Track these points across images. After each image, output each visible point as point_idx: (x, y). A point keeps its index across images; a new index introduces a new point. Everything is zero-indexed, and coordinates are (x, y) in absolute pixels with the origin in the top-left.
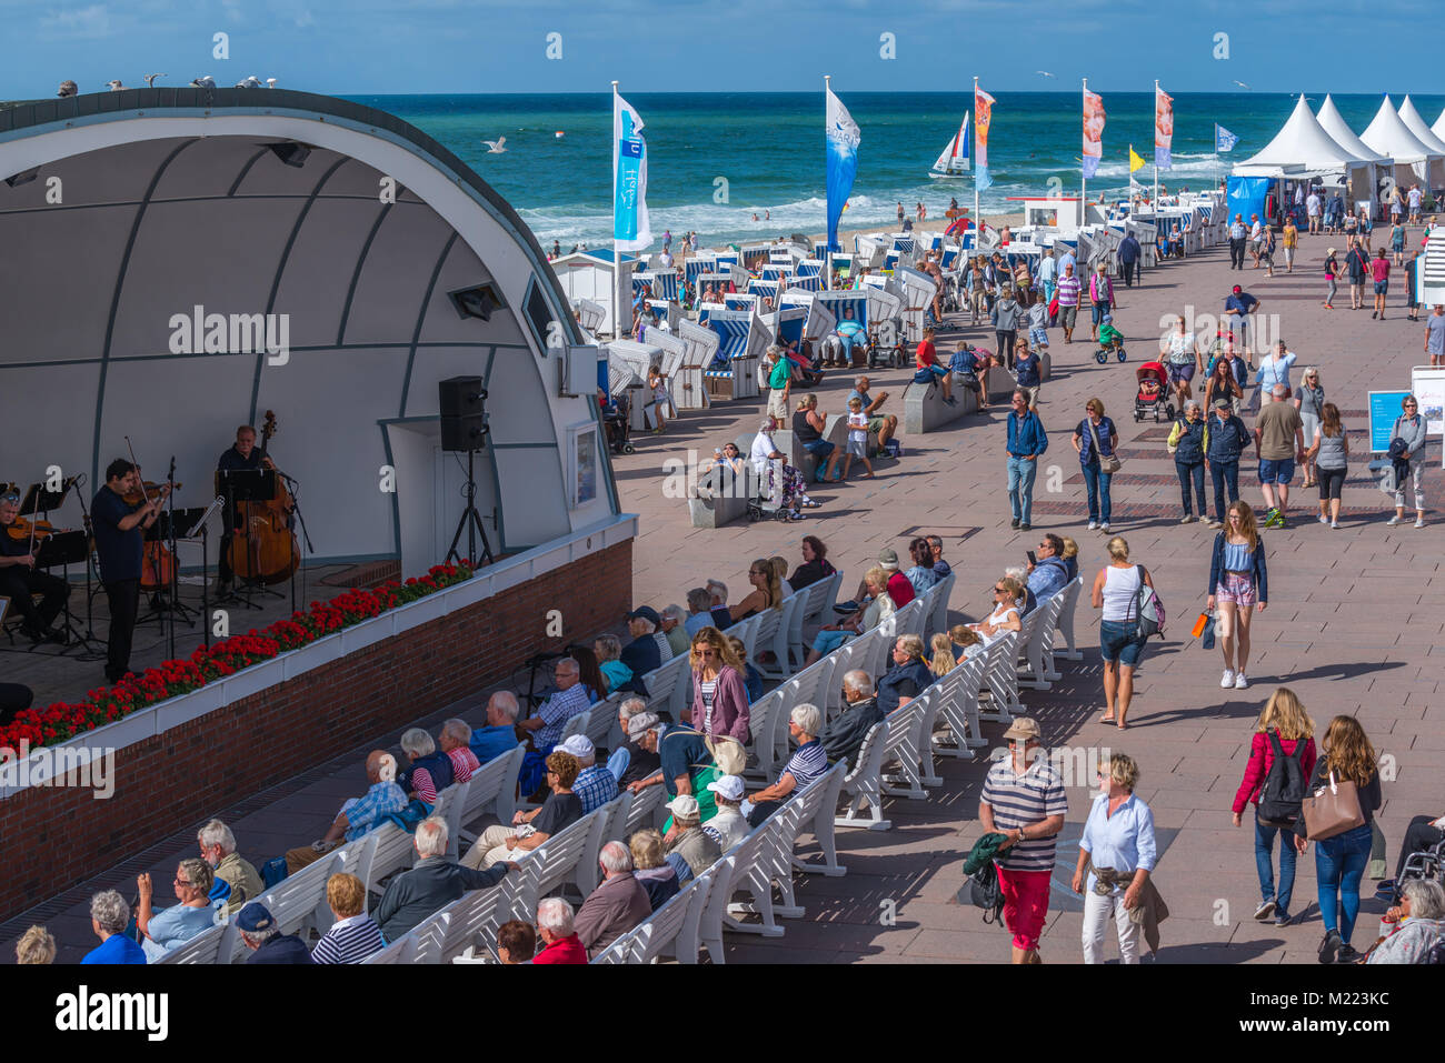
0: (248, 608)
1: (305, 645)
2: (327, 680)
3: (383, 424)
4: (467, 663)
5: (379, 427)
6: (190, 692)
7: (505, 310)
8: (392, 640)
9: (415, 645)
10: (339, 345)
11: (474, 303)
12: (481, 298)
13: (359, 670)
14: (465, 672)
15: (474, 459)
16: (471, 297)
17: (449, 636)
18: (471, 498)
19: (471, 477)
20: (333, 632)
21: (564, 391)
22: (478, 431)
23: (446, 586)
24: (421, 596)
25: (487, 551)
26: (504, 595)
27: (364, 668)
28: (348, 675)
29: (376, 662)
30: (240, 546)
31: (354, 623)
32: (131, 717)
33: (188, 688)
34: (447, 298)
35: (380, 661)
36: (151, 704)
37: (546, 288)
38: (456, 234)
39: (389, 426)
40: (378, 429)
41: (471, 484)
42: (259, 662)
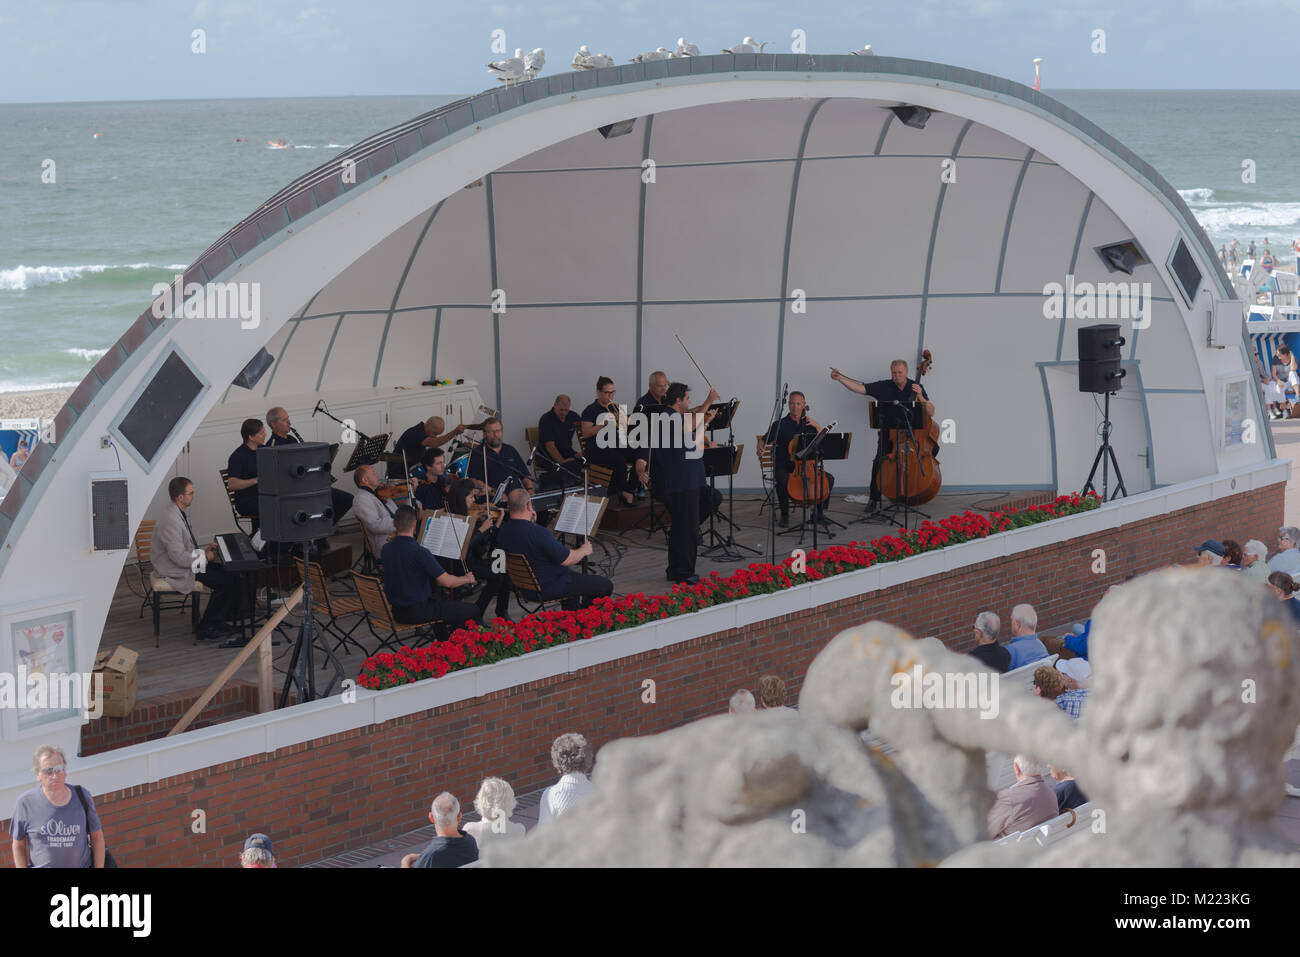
0: (892, 524)
1: (902, 558)
2: (928, 591)
3: (1041, 367)
4: (1090, 586)
5: (1037, 369)
6: (772, 592)
7: (1148, 265)
8: (1003, 561)
9: (1031, 567)
10: (997, 293)
11: (1117, 257)
12: (1123, 253)
13: (965, 585)
14: (1087, 594)
15: (1110, 400)
16: (1114, 252)
17: (1069, 560)
18: (1106, 436)
19: (1107, 417)
20: (935, 549)
21: (1212, 342)
22: (1113, 375)
23: (1067, 515)
24: (1038, 522)
25: (1121, 486)
26: (1135, 526)
27: (972, 582)
28: (953, 588)
29: (985, 580)
30: (888, 469)
31: (959, 542)
32: (708, 609)
33: (771, 589)
34: (1093, 251)
35: (990, 578)
36: (731, 600)
37: (1196, 248)
38: (1092, 194)
39: (1046, 368)
40: (1037, 371)
41: (1107, 424)
42: (852, 571)
